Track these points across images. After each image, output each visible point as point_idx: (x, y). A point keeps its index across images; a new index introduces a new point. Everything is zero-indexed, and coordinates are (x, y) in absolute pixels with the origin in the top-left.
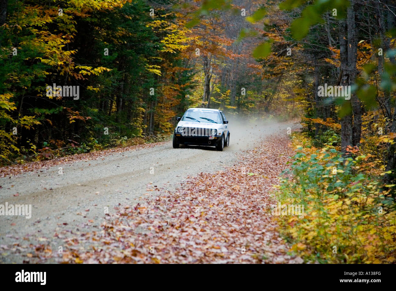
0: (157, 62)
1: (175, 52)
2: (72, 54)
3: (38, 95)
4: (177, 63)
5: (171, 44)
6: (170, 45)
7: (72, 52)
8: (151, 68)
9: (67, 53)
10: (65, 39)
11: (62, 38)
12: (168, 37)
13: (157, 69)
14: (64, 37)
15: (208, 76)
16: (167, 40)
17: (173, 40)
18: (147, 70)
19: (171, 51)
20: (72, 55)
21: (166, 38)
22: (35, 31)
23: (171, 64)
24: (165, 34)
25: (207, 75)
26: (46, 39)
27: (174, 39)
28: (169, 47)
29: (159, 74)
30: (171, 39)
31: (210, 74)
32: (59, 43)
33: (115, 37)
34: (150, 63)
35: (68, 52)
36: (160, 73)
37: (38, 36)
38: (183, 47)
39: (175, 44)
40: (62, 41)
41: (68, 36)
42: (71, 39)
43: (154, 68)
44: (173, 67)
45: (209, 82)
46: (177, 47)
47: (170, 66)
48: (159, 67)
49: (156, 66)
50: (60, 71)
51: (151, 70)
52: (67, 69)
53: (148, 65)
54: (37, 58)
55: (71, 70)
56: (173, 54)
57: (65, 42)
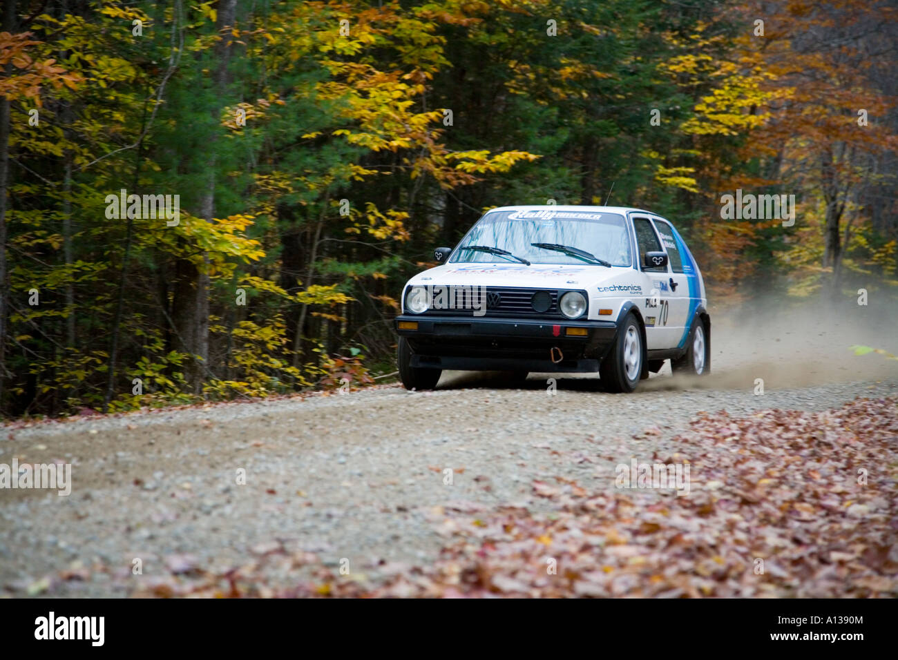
0: (686, 161)
1: (735, 133)
2: (431, 120)
3: (348, 230)
4: (745, 166)
5: (724, 112)
6: (720, 117)
7: (433, 115)
8: (671, 176)
9: (420, 119)
10: (410, 83)
11: (403, 81)
12: (712, 94)
13: (686, 175)
14: (407, 77)
15: (835, 206)
16: (713, 105)
17: (727, 103)
18: (660, 182)
19: (725, 131)
20: (432, 124)
21: (709, 99)
22: (335, 67)
23: (727, 168)
24: (706, 88)
25: (832, 204)
26: (360, 84)
27: (729, 100)
28: (718, 122)
29: (693, 190)
30: (723, 100)
31: (840, 203)
32: (397, 94)
34: (667, 164)
35: (420, 115)
36: (693, 186)
37: (341, 78)
38: (754, 120)
39: (733, 113)
40: (403, 86)
41: (417, 74)
42: (427, 81)
43: (678, 174)
44: (731, 173)
45: (837, 223)
46: (737, 119)
47: (723, 172)
48: (691, 170)
49: (683, 169)
50: (409, 170)
51: (670, 180)
52: (428, 164)
53: (661, 169)
54: (339, 132)
55: (437, 166)
56: (730, 140)
57: (413, 91)
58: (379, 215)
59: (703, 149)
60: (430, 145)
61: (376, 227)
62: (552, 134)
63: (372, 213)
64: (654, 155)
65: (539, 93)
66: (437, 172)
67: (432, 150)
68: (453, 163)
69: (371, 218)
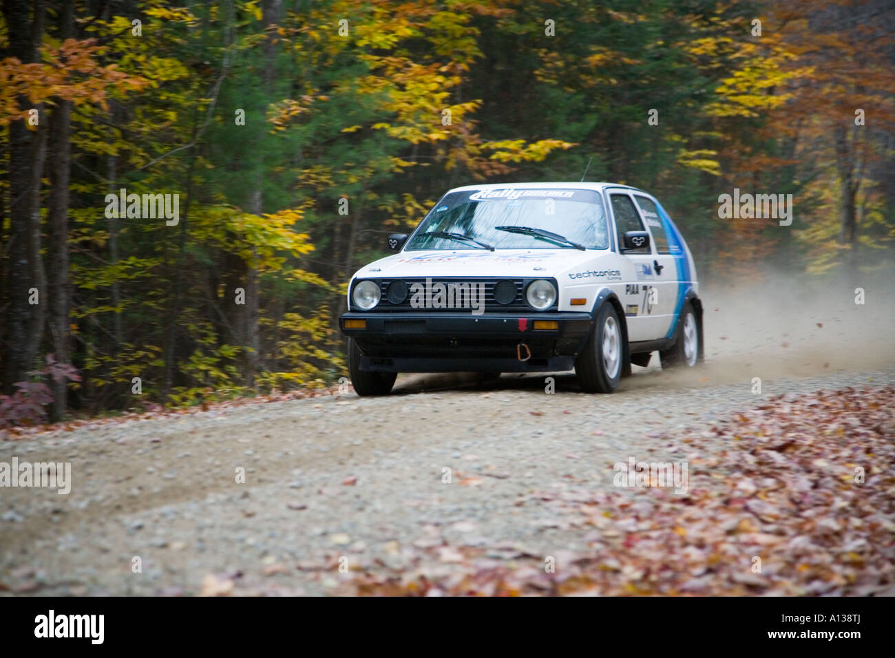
0: (707, 143)
1: (755, 115)
2: (467, 110)
3: (388, 222)
4: (764, 146)
5: (745, 94)
6: (741, 99)
7: (469, 106)
8: (693, 158)
9: (456, 110)
10: (447, 75)
11: (440, 73)
12: (732, 76)
13: (708, 158)
14: (444, 69)
15: (851, 183)
16: (733, 87)
17: (747, 84)
18: (682, 165)
19: (746, 113)
20: (467, 115)
21: (730, 81)
22: (371, 61)
23: (748, 149)
24: (728, 68)
25: (847, 181)
26: (399, 77)
27: (749, 81)
28: (737, 103)
29: (715, 173)
30: (744, 81)
31: (855, 180)
32: (434, 86)
33: (588, 72)
34: (689, 147)
35: (456, 106)
36: (715, 169)
37: (378, 72)
38: (773, 100)
39: (753, 94)
40: (440, 79)
41: (453, 66)
42: (463, 74)
43: (700, 157)
44: (751, 155)
45: (853, 200)
46: (757, 100)
47: (743, 153)
48: (713, 153)
49: (705, 152)
50: (445, 161)
51: (693, 163)
52: (462, 154)
53: (684, 153)
54: (378, 126)
55: (472, 155)
56: (750, 121)
57: (449, 83)
58: (417, 206)
59: (725, 131)
60: (465, 136)
61: (414, 218)
62: (579, 120)
63: (410, 205)
64: (676, 138)
65: (568, 80)
66: (471, 162)
67: (467, 140)
68: (487, 153)
69: (410, 209)
